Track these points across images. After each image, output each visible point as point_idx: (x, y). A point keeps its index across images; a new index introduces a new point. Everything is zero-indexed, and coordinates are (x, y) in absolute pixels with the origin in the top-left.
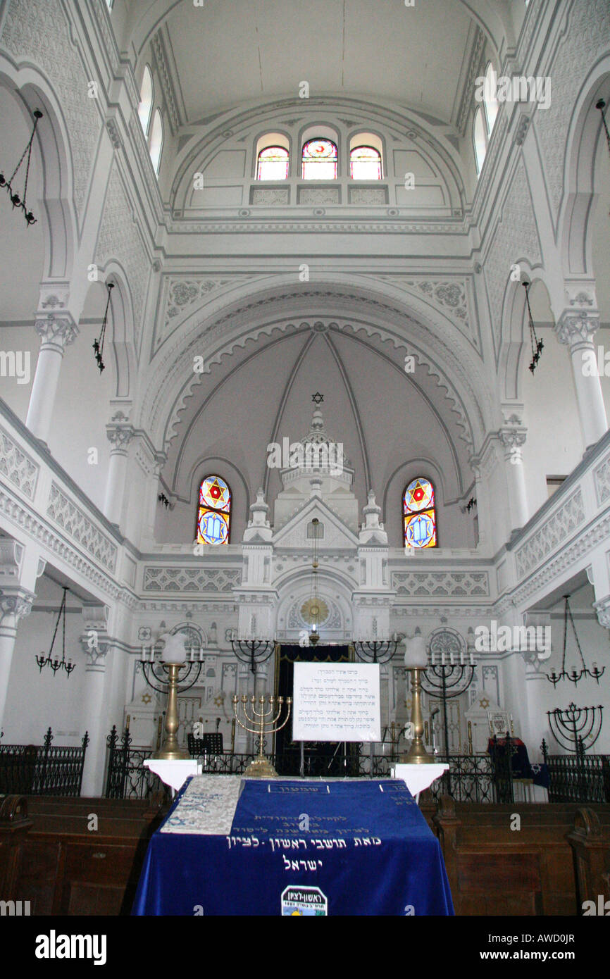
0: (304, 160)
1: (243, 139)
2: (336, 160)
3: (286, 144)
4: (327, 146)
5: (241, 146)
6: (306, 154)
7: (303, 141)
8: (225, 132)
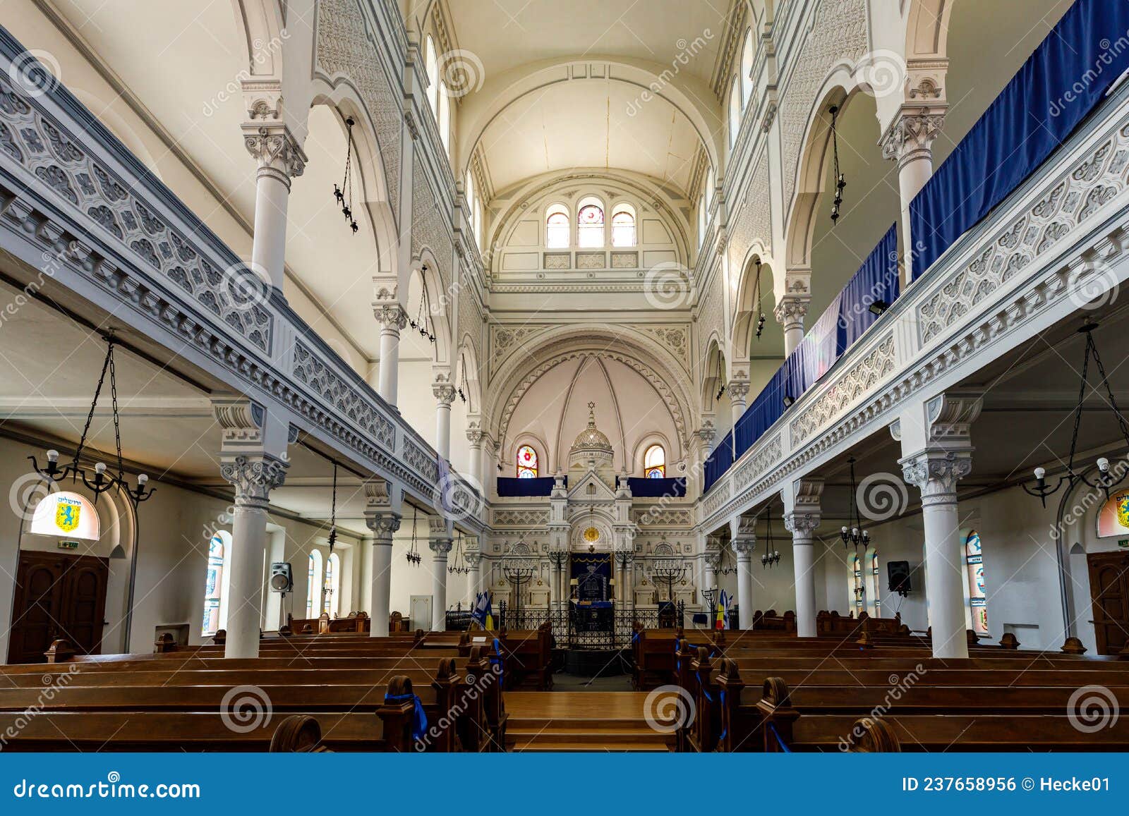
0: (580, 225)
1: (535, 211)
2: (602, 225)
3: (567, 213)
4: (596, 211)
5: (534, 216)
6: (581, 221)
7: (579, 209)
8: (522, 204)
